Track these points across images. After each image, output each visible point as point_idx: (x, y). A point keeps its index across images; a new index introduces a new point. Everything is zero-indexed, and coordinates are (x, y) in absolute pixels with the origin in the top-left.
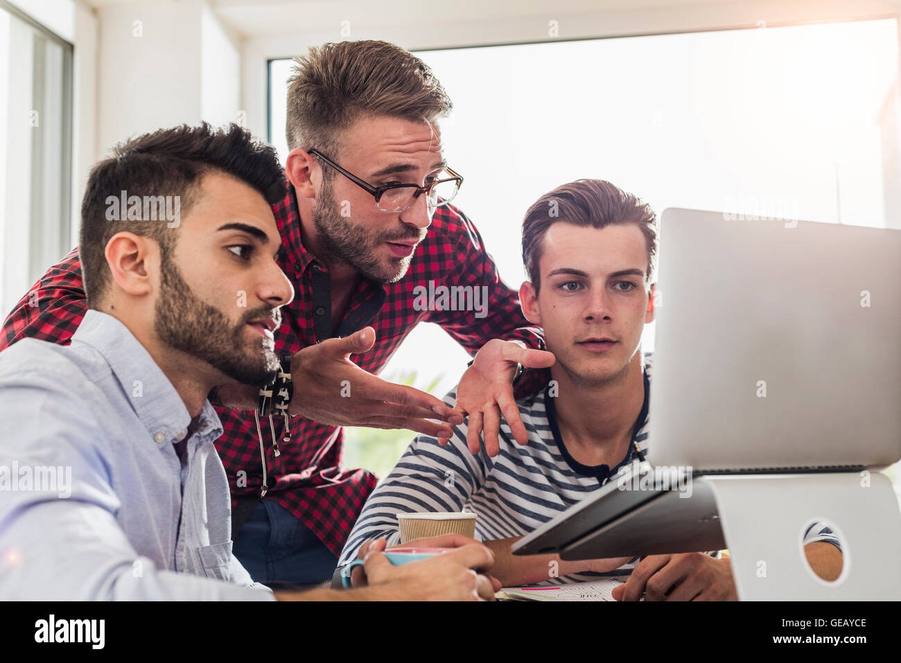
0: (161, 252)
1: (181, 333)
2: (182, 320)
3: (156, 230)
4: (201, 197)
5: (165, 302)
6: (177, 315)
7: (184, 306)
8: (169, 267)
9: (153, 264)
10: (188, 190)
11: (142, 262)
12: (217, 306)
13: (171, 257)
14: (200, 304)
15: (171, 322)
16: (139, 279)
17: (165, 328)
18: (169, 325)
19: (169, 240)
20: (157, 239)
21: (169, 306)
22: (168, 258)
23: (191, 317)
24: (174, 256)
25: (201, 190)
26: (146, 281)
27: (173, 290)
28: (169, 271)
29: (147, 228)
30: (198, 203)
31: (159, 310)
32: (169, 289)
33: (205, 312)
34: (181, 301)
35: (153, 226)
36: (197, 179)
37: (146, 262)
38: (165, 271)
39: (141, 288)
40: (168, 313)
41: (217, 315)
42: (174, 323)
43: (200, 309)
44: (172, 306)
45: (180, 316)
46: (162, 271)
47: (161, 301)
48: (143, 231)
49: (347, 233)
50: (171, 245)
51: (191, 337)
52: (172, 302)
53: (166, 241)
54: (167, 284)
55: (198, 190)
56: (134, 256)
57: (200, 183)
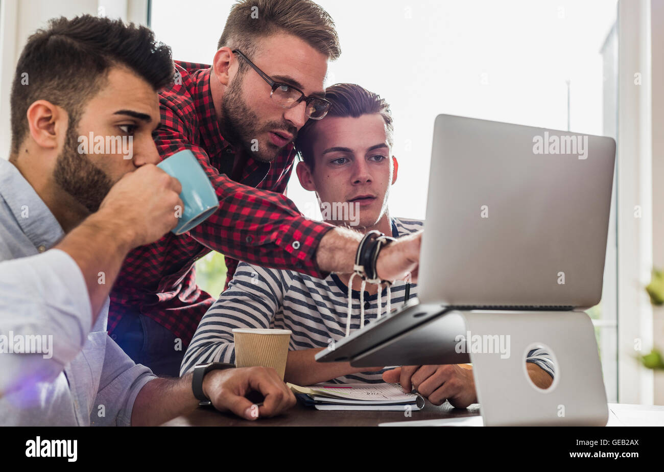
0: (69, 121)
1: (73, 182)
2: (76, 174)
3: (68, 104)
4: (106, 86)
5: (65, 158)
6: (72, 170)
7: (79, 164)
8: (73, 134)
9: (61, 127)
10: (97, 80)
11: (54, 123)
12: (103, 169)
13: (75, 126)
14: (91, 166)
15: (67, 173)
16: (49, 137)
17: (62, 176)
18: (65, 175)
19: (77, 113)
20: (67, 110)
21: (68, 162)
22: (73, 127)
23: (83, 174)
24: (78, 127)
25: (107, 80)
26: (54, 139)
27: (73, 151)
28: (73, 137)
29: (62, 100)
30: (103, 90)
31: (60, 163)
32: (70, 150)
33: (94, 172)
34: (78, 161)
35: (67, 100)
36: (105, 71)
37: (57, 125)
38: (70, 136)
39: (50, 143)
40: (66, 167)
41: (102, 176)
42: (69, 174)
43: (90, 170)
44: (70, 162)
45: (75, 171)
46: (67, 135)
47: (63, 157)
48: (59, 102)
49: (243, 115)
50: (77, 118)
51: (80, 187)
52: (71, 160)
53: (74, 114)
54: (69, 147)
55: (104, 80)
56: (49, 119)
57: (107, 75)
